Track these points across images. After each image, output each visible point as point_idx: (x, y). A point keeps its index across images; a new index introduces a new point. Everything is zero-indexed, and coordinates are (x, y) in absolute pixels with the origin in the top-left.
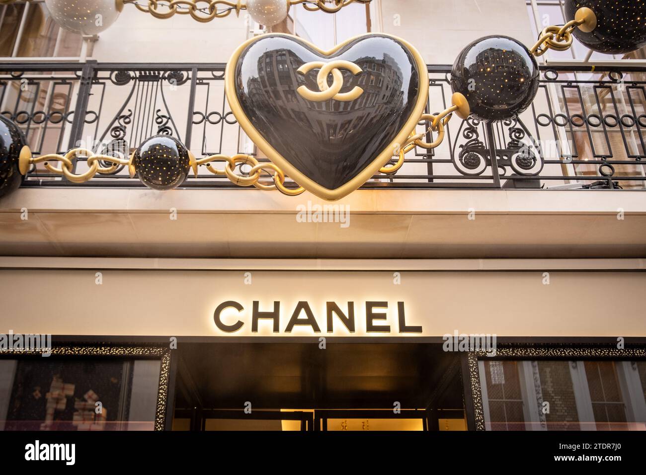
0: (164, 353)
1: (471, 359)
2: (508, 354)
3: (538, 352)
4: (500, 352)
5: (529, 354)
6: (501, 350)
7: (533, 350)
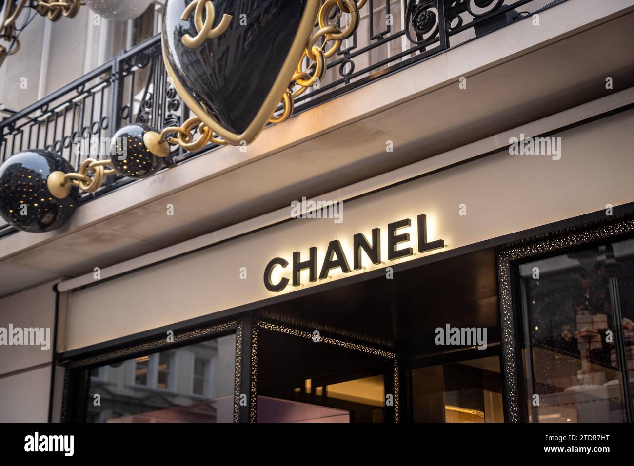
0: (238, 326)
1: (502, 266)
2: (543, 249)
3: (580, 238)
4: (534, 249)
5: (569, 243)
6: (536, 246)
7: (574, 237)
